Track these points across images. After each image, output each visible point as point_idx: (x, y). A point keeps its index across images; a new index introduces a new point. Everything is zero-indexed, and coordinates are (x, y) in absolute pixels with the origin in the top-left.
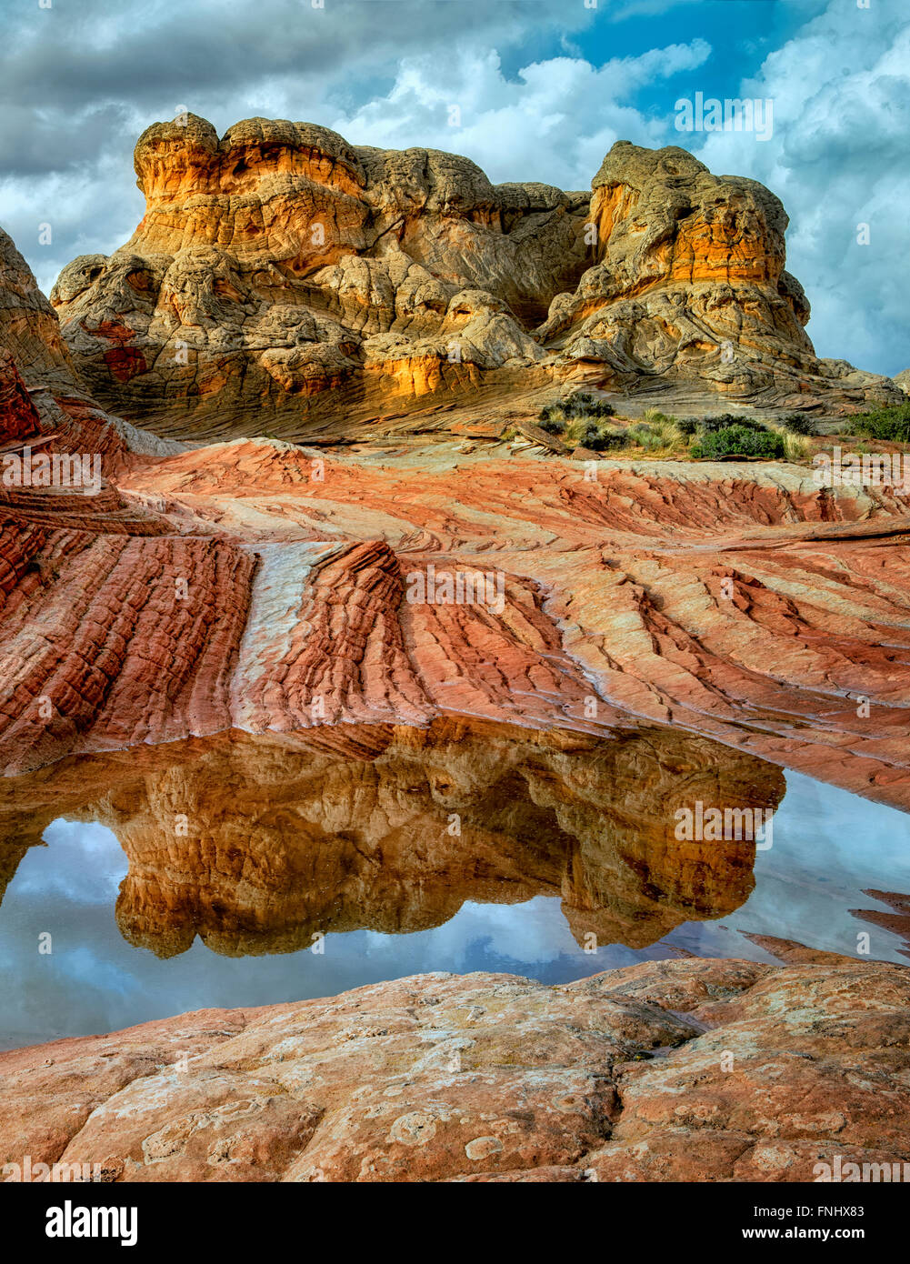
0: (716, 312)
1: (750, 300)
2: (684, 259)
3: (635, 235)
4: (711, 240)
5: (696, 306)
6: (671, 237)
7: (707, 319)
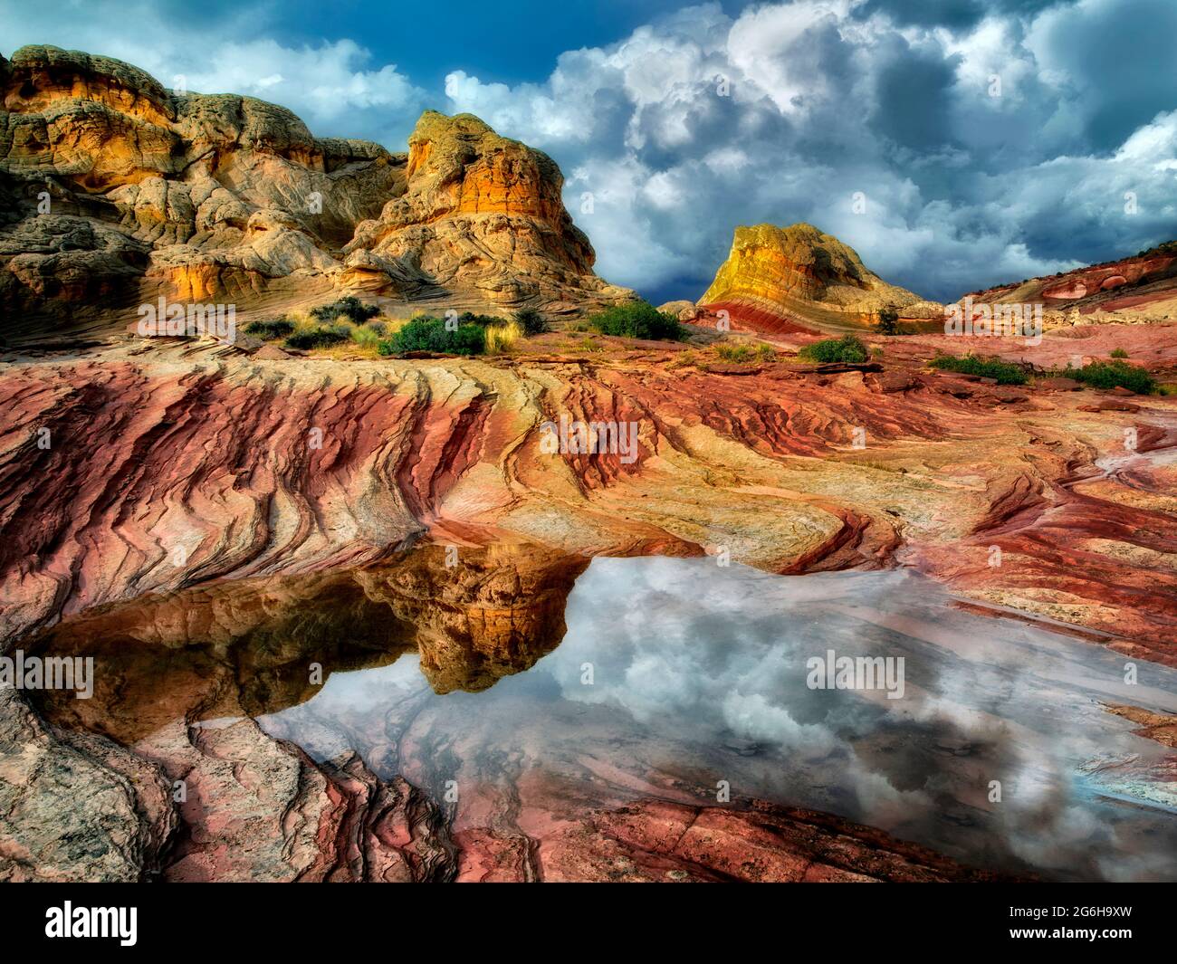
0: (495, 235)
1: (523, 228)
2: (470, 195)
3: (432, 175)
4: (492, 181)
5: (477, 230)
6: (458, 177)
7: (484, 241)
